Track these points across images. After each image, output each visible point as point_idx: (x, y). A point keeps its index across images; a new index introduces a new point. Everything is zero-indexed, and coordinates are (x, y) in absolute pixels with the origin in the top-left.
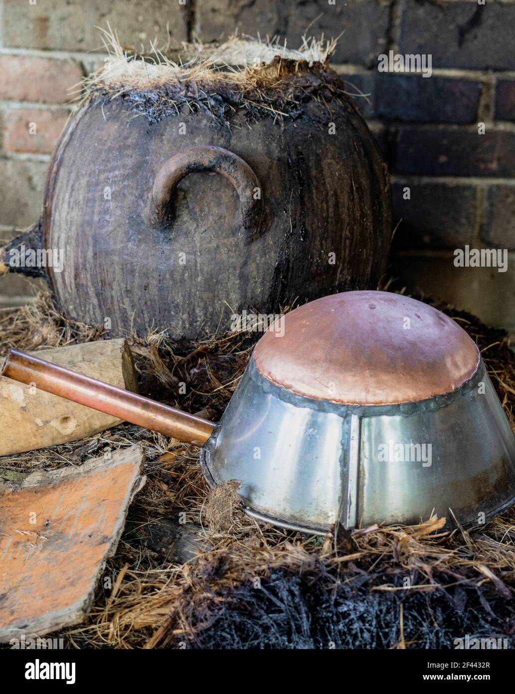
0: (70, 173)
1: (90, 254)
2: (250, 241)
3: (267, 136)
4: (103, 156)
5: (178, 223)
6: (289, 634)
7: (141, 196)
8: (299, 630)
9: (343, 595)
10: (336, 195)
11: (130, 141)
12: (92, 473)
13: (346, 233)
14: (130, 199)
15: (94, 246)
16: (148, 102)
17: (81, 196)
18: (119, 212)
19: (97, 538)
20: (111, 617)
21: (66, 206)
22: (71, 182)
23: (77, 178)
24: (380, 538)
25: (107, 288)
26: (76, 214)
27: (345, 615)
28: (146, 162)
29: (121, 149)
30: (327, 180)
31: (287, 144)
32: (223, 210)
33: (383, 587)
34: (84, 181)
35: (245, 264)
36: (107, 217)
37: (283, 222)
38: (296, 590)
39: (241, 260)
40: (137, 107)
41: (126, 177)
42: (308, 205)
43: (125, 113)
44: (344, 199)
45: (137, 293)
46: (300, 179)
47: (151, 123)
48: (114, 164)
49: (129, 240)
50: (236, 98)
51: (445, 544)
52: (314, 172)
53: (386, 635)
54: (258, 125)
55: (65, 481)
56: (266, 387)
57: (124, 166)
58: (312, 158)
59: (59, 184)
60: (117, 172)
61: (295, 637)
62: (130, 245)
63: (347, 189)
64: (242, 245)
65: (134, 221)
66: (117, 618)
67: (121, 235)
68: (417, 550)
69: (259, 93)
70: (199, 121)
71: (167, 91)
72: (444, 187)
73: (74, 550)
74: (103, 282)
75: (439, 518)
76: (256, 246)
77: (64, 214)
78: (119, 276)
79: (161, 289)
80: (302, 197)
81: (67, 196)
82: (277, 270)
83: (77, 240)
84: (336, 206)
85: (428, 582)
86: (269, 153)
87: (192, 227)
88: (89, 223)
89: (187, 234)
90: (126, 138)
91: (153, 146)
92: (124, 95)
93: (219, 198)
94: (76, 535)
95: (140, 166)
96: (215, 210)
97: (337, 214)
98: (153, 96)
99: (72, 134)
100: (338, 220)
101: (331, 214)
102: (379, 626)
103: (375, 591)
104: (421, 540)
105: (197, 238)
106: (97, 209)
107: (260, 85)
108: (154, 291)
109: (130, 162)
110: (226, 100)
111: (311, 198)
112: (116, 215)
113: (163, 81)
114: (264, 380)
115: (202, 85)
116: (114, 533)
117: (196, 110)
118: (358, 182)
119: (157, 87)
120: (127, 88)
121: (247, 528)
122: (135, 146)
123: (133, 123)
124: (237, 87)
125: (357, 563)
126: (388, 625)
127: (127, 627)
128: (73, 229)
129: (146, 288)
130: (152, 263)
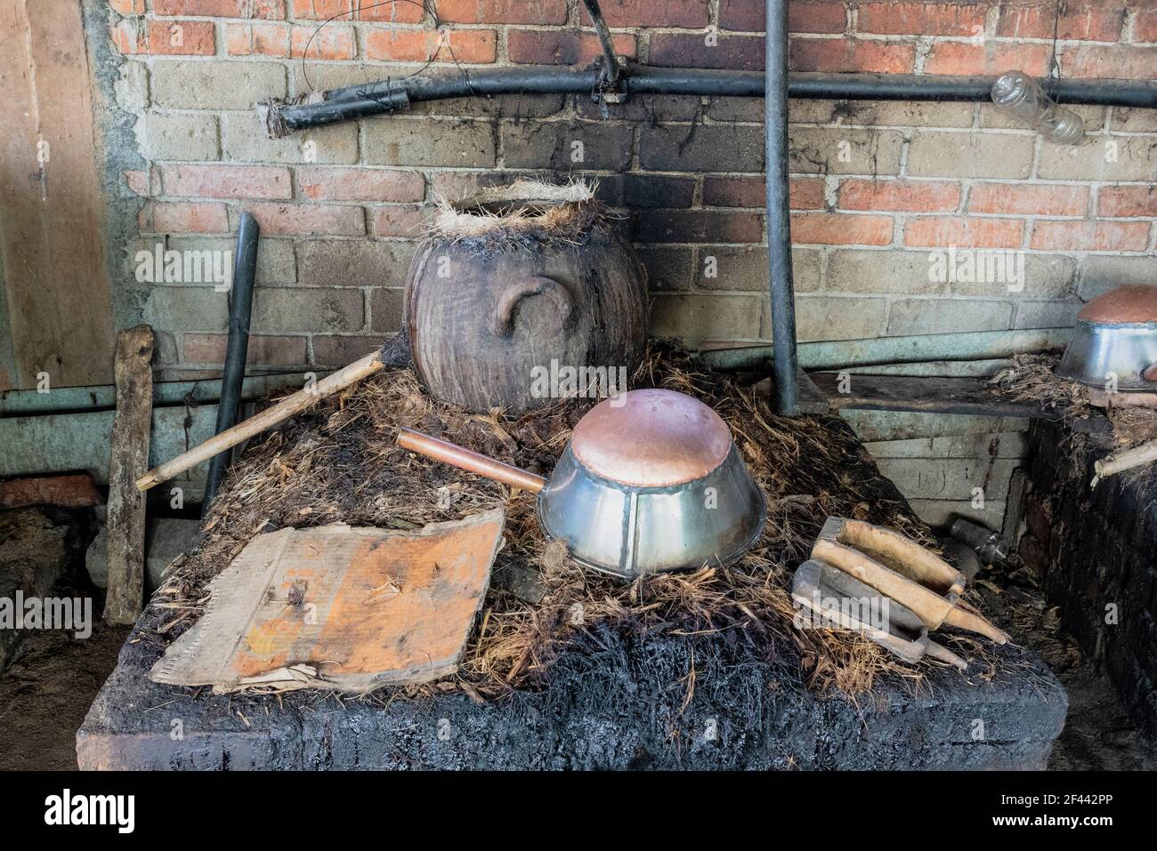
0: (428, 300)
1: (452, 358)
2: (568, 337)
3: (570, 261)
4: (453, 288)
5: (516, 332)
6: (612, 665)
7: (486, 316)
8: (619, 664)
9: (649, 639)
10: (620, 295)
11: (471, 276)
12: (469, 528)
13: (629, 320)
14: (478, 318)
15: (456, 353)
16: (480, 245)
17: (440, 317)
18: (470, 328)
19: (470, 591)
20: (482, 654)
21: (428, 324)
22: (430, 308)
23: (435, 305)
24: (671, 586)
25: (468, 380)
26: (438, 331)
27: (652, 653)
28: (487, 290)
29: (466, 282)
30: (614, 286)
31: (584, 265)
32: (547, 319)
33: (677, 632)
34: (441, 307)
35: (566, 353)
36: (463, 332)
37: (587, 322)
38: (616, 638)
39: (563, 351)
40: (472, 249)
41: (473, 303)
42: (604, 306)
43: (463, 255)
44: (625, 297)
45: (491, 382)
46: (596, 288)
47: (485, 261)
48: (461, 294)
49: (482, 347)
50: (543, 236)
51: (717, 587)
52: (604, 282)
53: (682, 667)
54: (562, 254)
55: (450, 532)
56: (576, 464)
57: (471, 295)
58: (601, 272)
59: (419, 309)
60: (466, 300)
61: (616, 668)
62: (482, 350)
63: (626, 289)
64: (562, 342)
65: (484, 333)
66: (487, 654)
67: (475, 344)
68: (698, 595)
69: (560, 230)
70: (520, 257)
71: (492, 236)
72: (671, 250)
73: (454, 600)
74: (465, 377)
75: (710, 568)
76: (572, 341)
77: (428, 331)
78: (476, 371)
79: (508, 378)
80: (599, 301)
81: (428, 317)
82: (588, 354)
83: (441, 348)
84: (621, 302)
85: (709, 628)
86: (573, 273)
87: (526, 333)
88: (450, 337)
89: (523, 339)
90: (468, 274)
91: (490, 278)
92: (460, 241)
93: (543, 311)
94: (456, 585)
95: (483, 294)
96: (541, 320)
97: (622, 308)
98: (483, 240)
99: (423, 270)
100: (624, 313)
101: (619, 310)
102: (676, 661)
103: (671, 635)
104: (701, 587)
105: (531, 341)
106: (454, 326)
107: (558, 224)
108: (503, 380)
109: (474, 291)
110: (536, 238)
111: (605, 301)
112: (470, 331)
113: (488, 228)
114: (576, 459)
115: (518, 229)
116: (482, 589)
117: (516, 249)
118: (632, 283)
119: (484, 234)
120: (461, 236)
121: (573, 572)
122: (477, 279)
123: (471, 262)
124: (542, 228)
125: (656, 611)
126: (683, 660)
127: (494, 659)
128: (437, 341)
129: (497, 378)
130: (500, 361)
